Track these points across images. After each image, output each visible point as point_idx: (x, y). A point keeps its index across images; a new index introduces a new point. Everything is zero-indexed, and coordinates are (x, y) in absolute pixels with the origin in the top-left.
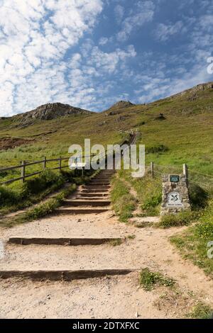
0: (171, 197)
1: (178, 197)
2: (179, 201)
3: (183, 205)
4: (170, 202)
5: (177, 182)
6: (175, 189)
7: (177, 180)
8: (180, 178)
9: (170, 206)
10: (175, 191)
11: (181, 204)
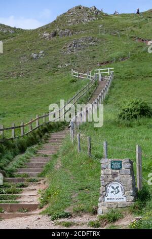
0: (111, 189)
1: (119, 189)
2: (120, 195)
3: (125, 199)
4: (110, 195)
5: (119, 169)
6: (116, 179)
7: (119, 167)
8: (123, 164)
9: (109, 201)
10: (116, 181)
11: (123, 197)
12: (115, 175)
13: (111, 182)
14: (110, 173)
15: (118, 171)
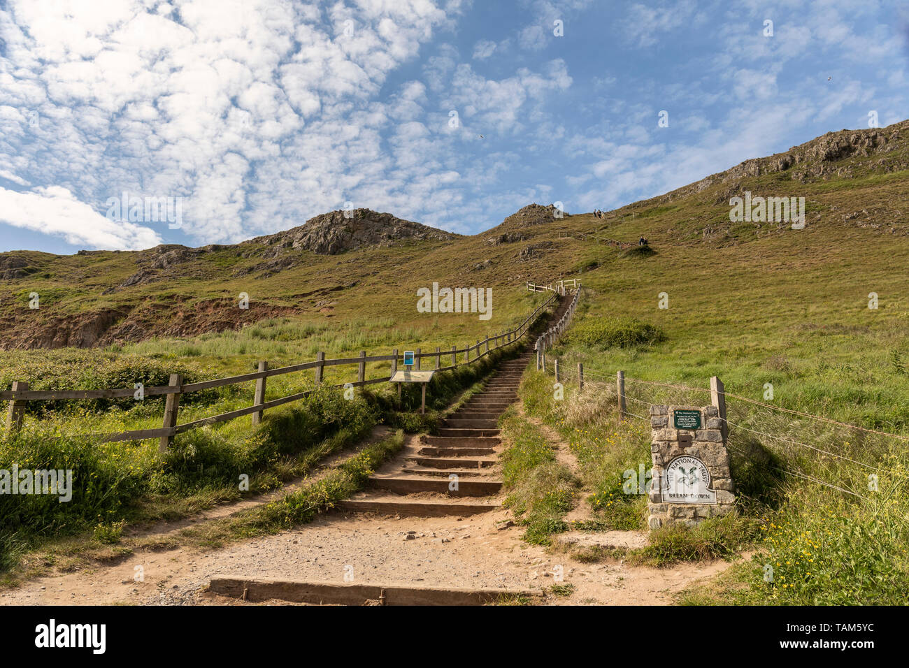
0: (677, 474)
2: (701, 487)
3: (712, 498)
4: (676, 487)
7: (695, 424)
8: (703, 419)
9: (675, 499)
10: (689, 456)
11: (708, 493)
12: (684, 442)
13: (677, 456)
14: (674, 436)
15: (692, 433)
